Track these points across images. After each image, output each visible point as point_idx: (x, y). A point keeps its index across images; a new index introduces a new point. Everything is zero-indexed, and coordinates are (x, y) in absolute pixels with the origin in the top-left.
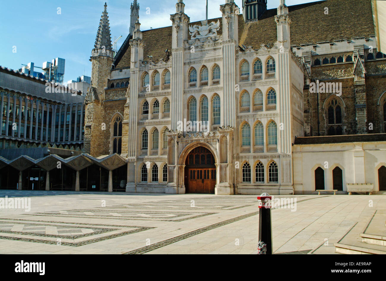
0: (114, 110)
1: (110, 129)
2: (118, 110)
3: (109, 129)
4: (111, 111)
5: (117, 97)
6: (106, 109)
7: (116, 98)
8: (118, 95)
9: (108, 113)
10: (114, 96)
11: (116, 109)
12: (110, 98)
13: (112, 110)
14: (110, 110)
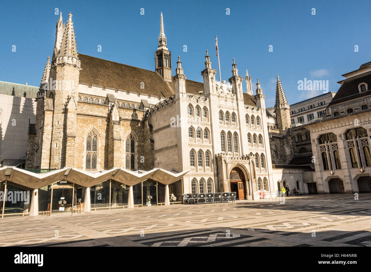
0: (89, 124)
1: (84, 143)
2: (93, 125)
3: (82, 143)
4: (85, 125)
5: (92, 112)
6: (79, 121)
7: (90, 112)
8: (93, 110)
9: (81, 126)
10: (88, 110)
11: (91, 124)
12: (84, 111)
13: (85, 123)
14: (83, 123)
